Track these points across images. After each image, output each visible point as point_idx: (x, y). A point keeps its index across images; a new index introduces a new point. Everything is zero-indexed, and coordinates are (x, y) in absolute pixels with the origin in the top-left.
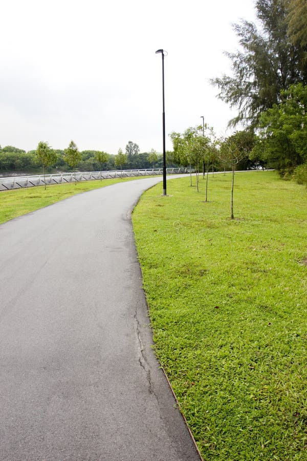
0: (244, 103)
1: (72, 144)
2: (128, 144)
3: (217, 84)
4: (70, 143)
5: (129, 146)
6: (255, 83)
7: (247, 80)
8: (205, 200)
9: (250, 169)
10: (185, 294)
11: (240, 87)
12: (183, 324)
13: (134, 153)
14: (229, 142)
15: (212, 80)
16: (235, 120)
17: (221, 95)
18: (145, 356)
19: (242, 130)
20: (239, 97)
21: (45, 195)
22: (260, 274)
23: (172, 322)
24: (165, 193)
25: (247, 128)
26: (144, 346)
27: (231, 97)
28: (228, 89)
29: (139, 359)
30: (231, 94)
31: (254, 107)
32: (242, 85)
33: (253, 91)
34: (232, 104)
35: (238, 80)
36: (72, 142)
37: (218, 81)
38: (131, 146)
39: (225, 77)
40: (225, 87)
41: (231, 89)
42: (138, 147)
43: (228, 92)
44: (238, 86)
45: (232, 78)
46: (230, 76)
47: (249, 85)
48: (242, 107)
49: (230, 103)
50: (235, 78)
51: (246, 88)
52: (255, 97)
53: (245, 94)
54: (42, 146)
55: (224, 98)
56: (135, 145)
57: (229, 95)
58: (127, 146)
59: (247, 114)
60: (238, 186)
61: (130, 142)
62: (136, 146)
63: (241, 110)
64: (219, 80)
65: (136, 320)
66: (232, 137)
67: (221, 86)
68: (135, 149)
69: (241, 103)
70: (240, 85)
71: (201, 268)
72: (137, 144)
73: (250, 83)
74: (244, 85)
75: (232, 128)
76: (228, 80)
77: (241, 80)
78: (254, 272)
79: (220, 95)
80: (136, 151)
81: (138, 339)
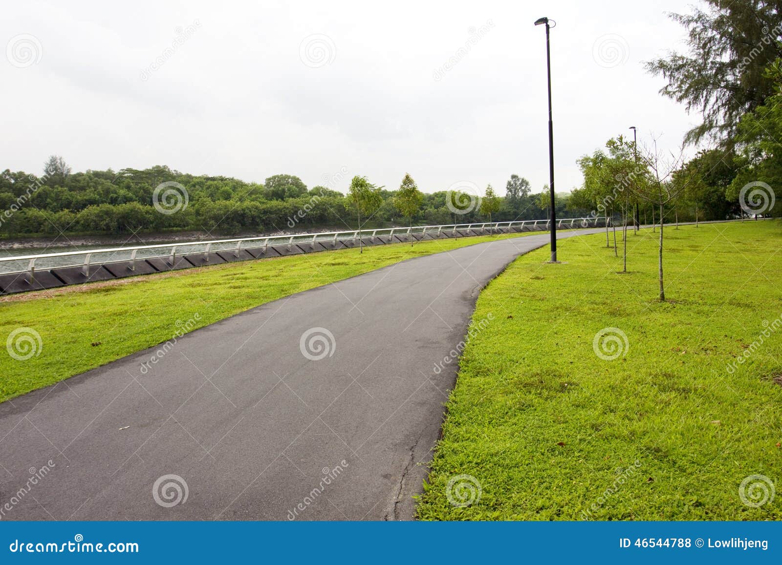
0: (712, 100)
1: (408, 180)
2: (510, 179)
3: (662, 72)
4: (403, 177)
5: (512, 183)
6: (733, 64)
7: (718, 59)
8: (622, 270)
9: (731, 218)
10: (514, 420)
11: (703, 73)
12: (488, 466)
13: (521, 194)
14: (688, 169)
15: (652, 64)
16: (697, 130)
17: (669, 89)
18: (399, 511)
19: (713, 147)
20: (703, 90)
21: (357, 261)
22: (673, 394)
23: (470, 462)
24: (554, 259)
25: (722, 145)
26: (405, 495)
27: (687, 91)
28: (681, 77)
29: (385, 515)
30: (687, 85)
31: (732, 106)
32: (708, 68)
33: (730, 78)
34: (689, 103)
35: (701, 61)
36: (407, 177)
37: (662, 65)
38: (516, 184)
39: (676, 57)
40: (676, 74)
41: (686, 77)
42: (527, 184)
43: (682, 82)
44: (699, 71)
45: (689, 58)
46: (685, 56)
47: (722, 69)
48: (709, 107)
49: (685, 101)
50: (694, 58)
51: (716, 74)
52: (733, 88)
53: (713, 84)
54: (358, 184)
55: (674, 93)
56: (523, 181)
57: (685, 87)
58: (509, 183)
59: (721, 119)
60: (697, 247)
61: (514, 177)
62: (524, 183)
63: (707, 112)
64: (665, 64)
65: (411, 453)
66: (695, 161)
67: (668, 74)
68: (523, 188)
69: (707, 101)
70: (705, 68)
71: (564, 380)
72: (527, 179)
73: (722, 65)
74: (711, 68)
75: (692, 145)
76: (680, 62)
77: (706, 60)
78: (664, 390)
79: (666, 88)
80: (524, 192)
81: (399, 485)
